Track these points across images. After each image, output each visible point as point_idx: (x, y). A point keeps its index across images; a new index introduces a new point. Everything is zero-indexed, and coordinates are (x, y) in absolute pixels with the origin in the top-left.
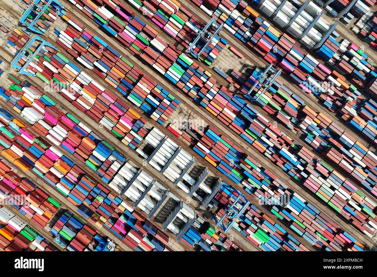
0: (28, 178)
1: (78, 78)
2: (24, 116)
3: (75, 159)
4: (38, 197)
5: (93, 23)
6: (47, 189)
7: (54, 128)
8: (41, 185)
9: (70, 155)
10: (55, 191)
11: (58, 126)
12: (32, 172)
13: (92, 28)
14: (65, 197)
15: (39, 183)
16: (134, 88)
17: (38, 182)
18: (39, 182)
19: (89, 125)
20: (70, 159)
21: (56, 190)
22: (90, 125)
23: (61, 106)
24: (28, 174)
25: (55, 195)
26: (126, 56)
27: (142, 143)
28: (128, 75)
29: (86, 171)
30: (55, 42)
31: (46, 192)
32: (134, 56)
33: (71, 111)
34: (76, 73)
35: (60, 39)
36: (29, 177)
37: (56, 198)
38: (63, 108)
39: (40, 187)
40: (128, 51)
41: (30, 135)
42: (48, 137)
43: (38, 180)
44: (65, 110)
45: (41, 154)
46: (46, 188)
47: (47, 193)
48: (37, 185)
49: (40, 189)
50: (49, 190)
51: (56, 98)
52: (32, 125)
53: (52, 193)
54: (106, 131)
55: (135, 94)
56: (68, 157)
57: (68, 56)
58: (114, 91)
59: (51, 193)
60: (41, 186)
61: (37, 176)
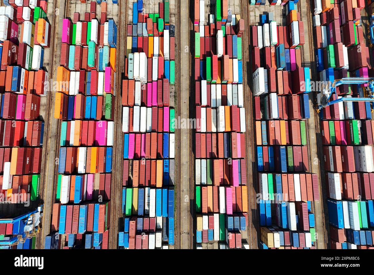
0: (46, 123)
1: (229, 86)
2: (131, 59)
3: (118, 165)
4: (28, 162)
5: (310, 51)
6: (48, 162)
7: (144, 109)
8: (48, 149)
9: (119, 155)
10: (52, 175)
11: (150, 110)
12: (58, 124)
13: (303, 55)
14: (53, 196)
15: (49, 144)
16: (286, 174)
17: (49, 141)
18: (51, 143)
19: (178, 148)
20: (114, 159)
21: (55, 175)
22: (180, 149)
23: (175, 92)
24: (51, 120)
25: (46, 179)
26: (308, 124)
27: (211, 244)
28: (290, 149)
29: (112, 195)
30: (250, 24)
31: (43, 163)
32: (316, 134)
33: (180, 110)
34: (236, 80)
35: (260, 28)
36: (48, 124)
37: (44, 184)
38: (175, 96)
39: (44, 149)
40: (316, 122)
41: (110, 84)
42: (126, 110)
43: (53, 139)
44: (175, 101)
45: (93, 116)
46: (48, 158)
47: (42, 166)
48: (44, 144)
49: (41, 151)
50: (47, 165)
51: (181, 78)
52: (127, 78)
53: (46, 174)
54: (189, 177)
55: (279, 182)
56: (114, 155)
57: (245, 52)
58: (250, 144)
59: (45, 171)
60: (46, 150)
61: (57, 134)
